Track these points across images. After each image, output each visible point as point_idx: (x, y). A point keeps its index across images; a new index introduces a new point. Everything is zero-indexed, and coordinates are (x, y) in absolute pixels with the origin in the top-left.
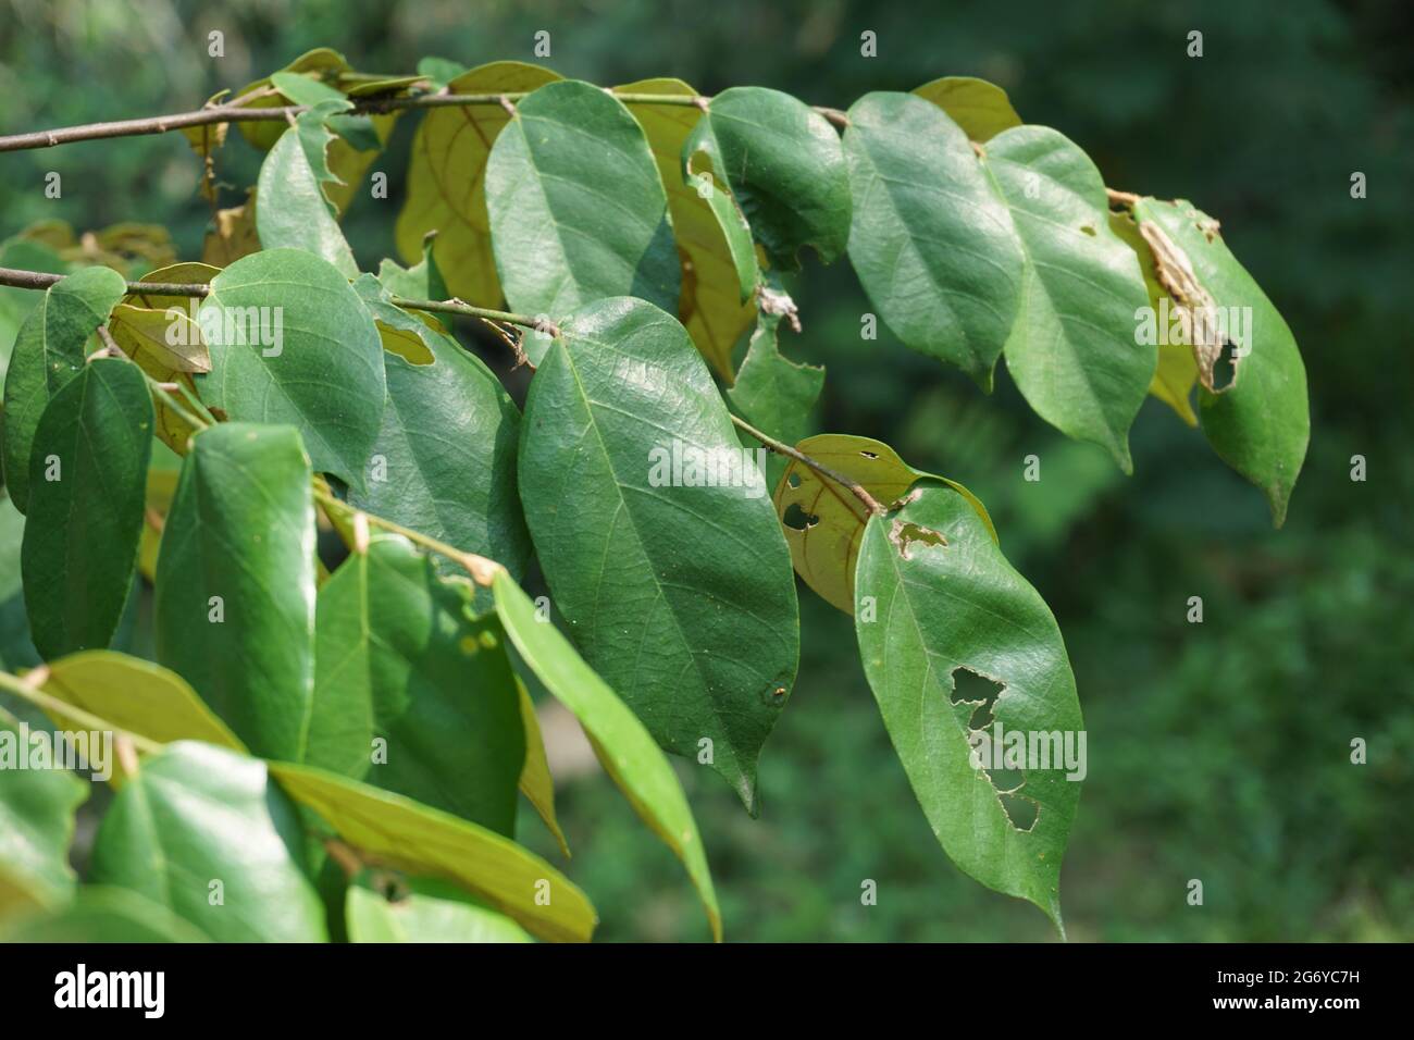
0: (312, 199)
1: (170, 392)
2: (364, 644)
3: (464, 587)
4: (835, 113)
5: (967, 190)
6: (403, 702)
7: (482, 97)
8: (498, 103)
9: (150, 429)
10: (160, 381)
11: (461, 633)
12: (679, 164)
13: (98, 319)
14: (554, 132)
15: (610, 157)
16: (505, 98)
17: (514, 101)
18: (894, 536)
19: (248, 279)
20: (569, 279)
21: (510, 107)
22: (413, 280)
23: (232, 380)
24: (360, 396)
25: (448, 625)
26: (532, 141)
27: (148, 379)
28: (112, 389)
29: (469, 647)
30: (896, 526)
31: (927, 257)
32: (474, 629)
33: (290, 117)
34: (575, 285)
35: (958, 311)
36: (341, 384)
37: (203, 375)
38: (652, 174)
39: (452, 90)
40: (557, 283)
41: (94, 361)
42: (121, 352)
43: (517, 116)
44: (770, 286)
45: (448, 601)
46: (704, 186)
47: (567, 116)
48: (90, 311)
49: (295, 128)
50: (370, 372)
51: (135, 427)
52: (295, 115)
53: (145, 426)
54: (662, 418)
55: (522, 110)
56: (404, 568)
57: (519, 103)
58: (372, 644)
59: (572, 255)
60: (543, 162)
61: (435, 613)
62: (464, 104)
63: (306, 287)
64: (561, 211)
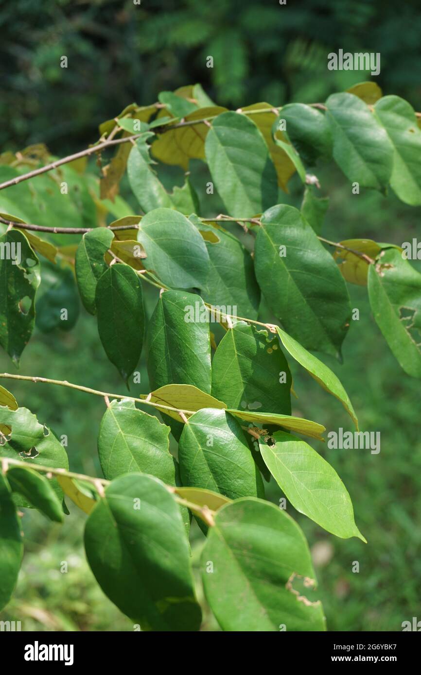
0: (146, 171)
1: (143, 274)
2: (236, 356)
3: (265, 332)
4: (320, 105)
5: (370, 126)
6: (251, 372)
7: (197, 121)
8: (202, 123)
9: (140, 288)
10: (138, 270)
11: (266, 347)
12: (271, 137)
13: (107, 247)
14: (225, 131)
15: (246, 137)
16: (205, 120)
17: (209, 121)
18: (377, 270)
19: (151, 222)
20: (239, 183)
21: (208, 124)
22: (184, 191)
23: (155, 259)
24: (200, 259)
25: (262, 345)
26: (218, 135)
27: (135, 270)
28: (123, 275)
29: (270, 351)
30: (378, 266)
31: (360, 153)
32: (271, 345)
33: (132, 141)
34: (242, 185)
35: (373, 170)
36: (193, 256)
37: (144, 259)
38: (262, 141)
39: (186, 119)
40: (235, 186)
41: (112, 265)
42: (120, 260)
43: (212, 128)
44: (308, 173)
45: (260, 338)
46: (280, 143)
47: (229, 124)
48: (103, 245)
49: (135, 146)
50: (202, 251)
51: (135, 288)
52: (135, 139)
53: (138, 287)
54: (298, 245)
55: (213, 125)
56: (245, 331)
57: (212, 122)
58: (238, 355)
59: (239, 174)
60: (224, 143)
61: (257, 343)
62: (191, 125)
63: (172, 223)
64: (233, 159)
